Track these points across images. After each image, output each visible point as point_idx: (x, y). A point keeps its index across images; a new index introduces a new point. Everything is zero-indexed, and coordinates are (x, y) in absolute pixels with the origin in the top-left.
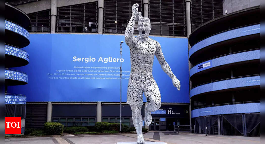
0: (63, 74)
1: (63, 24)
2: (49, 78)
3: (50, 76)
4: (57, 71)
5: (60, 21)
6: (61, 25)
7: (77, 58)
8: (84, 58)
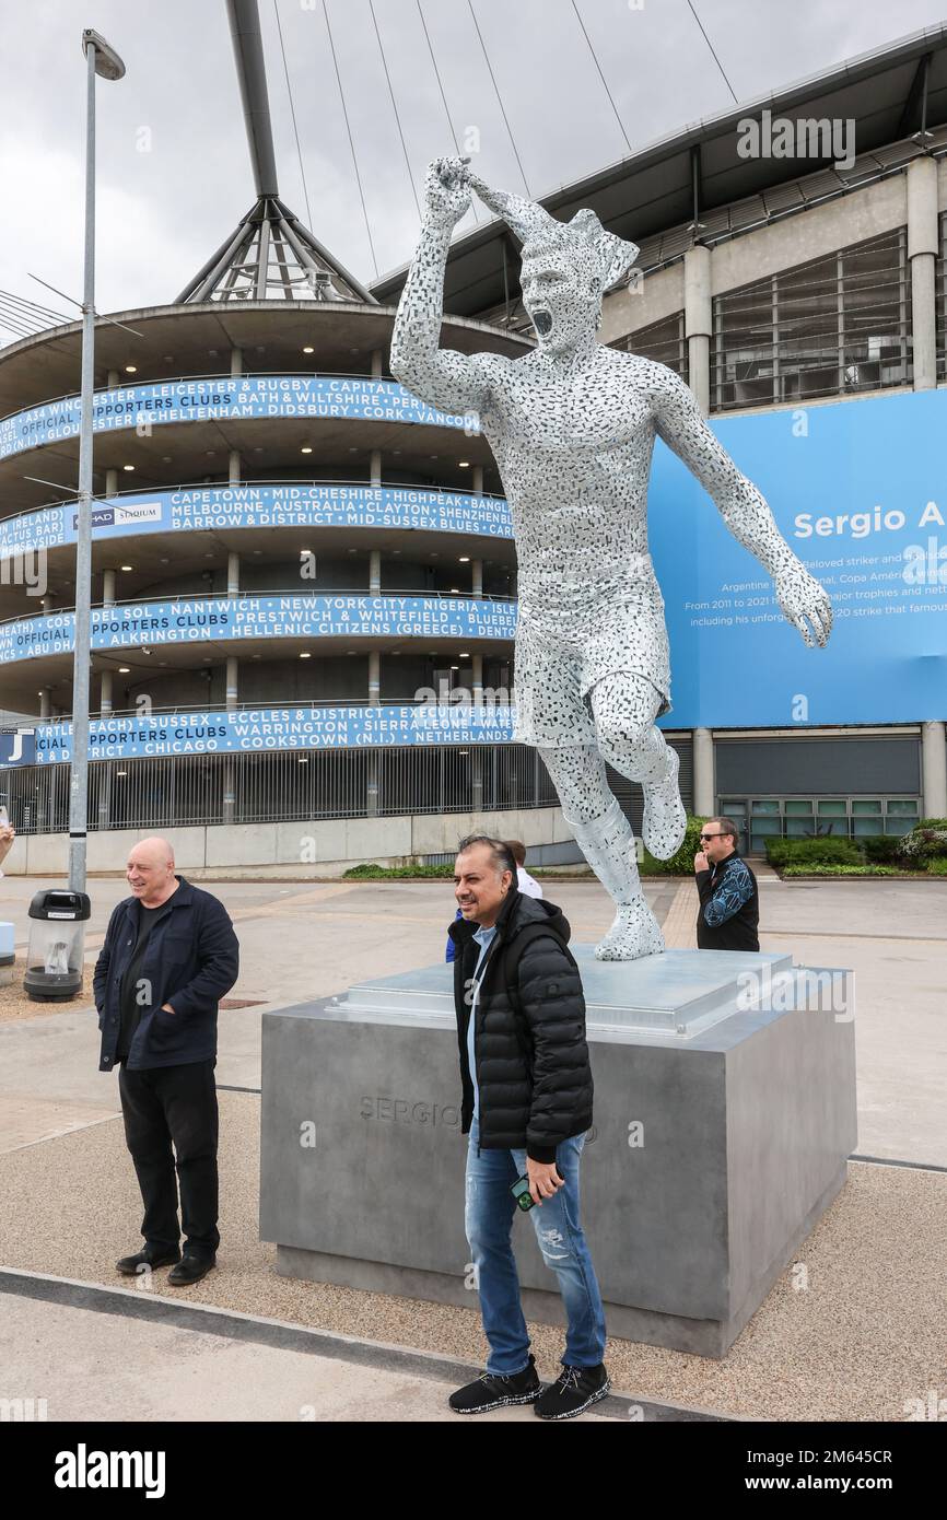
0: (751, 602)
1: (742, 368)
2: (693, 623)
3: (697, 615)
4: (725, 588)
5: (732, 359)
6: (735, 377)
7: (813, 523)
8: (846, 518)
